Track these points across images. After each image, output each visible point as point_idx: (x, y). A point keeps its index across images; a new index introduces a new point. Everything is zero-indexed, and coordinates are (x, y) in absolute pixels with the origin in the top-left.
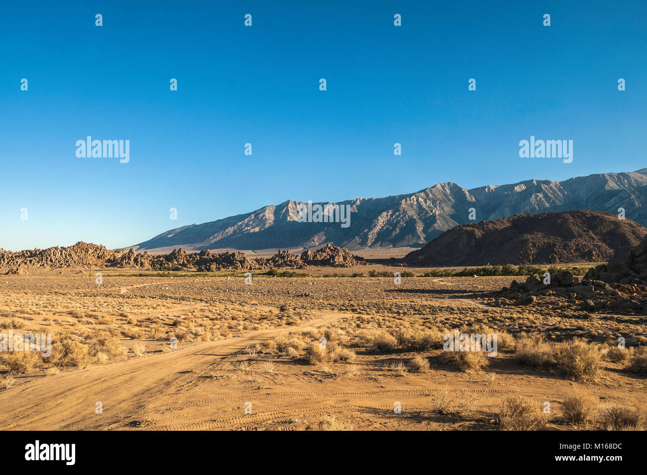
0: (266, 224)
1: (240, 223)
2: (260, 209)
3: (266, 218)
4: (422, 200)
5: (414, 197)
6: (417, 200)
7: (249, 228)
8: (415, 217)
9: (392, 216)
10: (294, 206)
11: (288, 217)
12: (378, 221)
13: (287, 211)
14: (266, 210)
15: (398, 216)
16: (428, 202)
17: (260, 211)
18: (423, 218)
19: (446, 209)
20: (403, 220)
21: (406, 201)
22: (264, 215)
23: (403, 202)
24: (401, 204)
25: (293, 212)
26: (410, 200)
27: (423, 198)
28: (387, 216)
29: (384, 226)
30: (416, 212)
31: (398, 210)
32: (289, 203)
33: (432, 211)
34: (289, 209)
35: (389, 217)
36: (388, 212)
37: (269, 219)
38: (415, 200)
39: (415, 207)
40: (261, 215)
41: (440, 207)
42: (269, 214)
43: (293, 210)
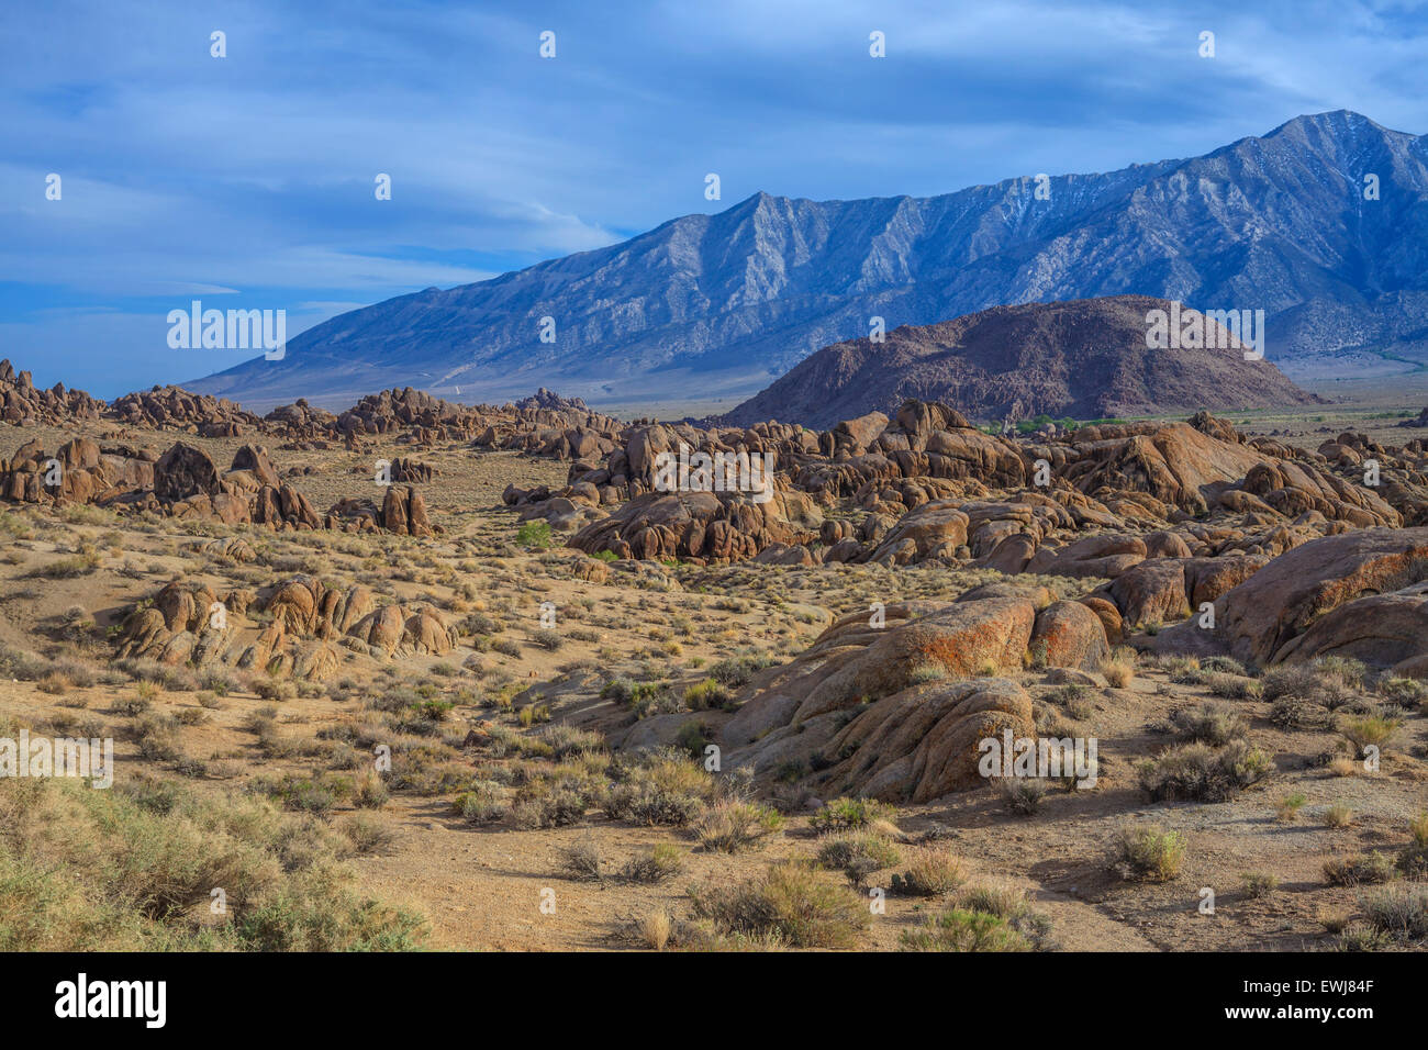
0: (668, 285)
1: (577, 286)
2: (654, 232)
3: (670, 263)
4: (1212, 186)
5: (1181, 176)
6: (1193, 188)
7: (607, 303)
8: (1172, 252)
9: (1087, 250)
10: (775, 213)
11: (751, 259)
12: (1035, 270)
13: (750, 234)
14: (672, 232)
15: (1110, 251)
16: (1235, 193)
17: (649, 239)
18: (1203, 252)
19: (1300, 215)
20: (1126, 265)
21: (1149, 193)
22: (665, 254)
23: (1139, 196)
24: (1129, 203)
25: (770, 240)
26: (1165, 188)
27: (1214, 179)
28: (1071, 251)
29: (1055, 289)
30: (1182, 233)
31: (1112, 229)
32: (756, 205)
33: (1239, 229)
34: (757, 227)
35: (1077, 253)
36: (1074, 238)
37: (683, 267)
38: (1184, 187)
39: (1182, 213)
40: (654, 252)
41: (1277, 210)
42: (683, 247)
43: (770, 232)
